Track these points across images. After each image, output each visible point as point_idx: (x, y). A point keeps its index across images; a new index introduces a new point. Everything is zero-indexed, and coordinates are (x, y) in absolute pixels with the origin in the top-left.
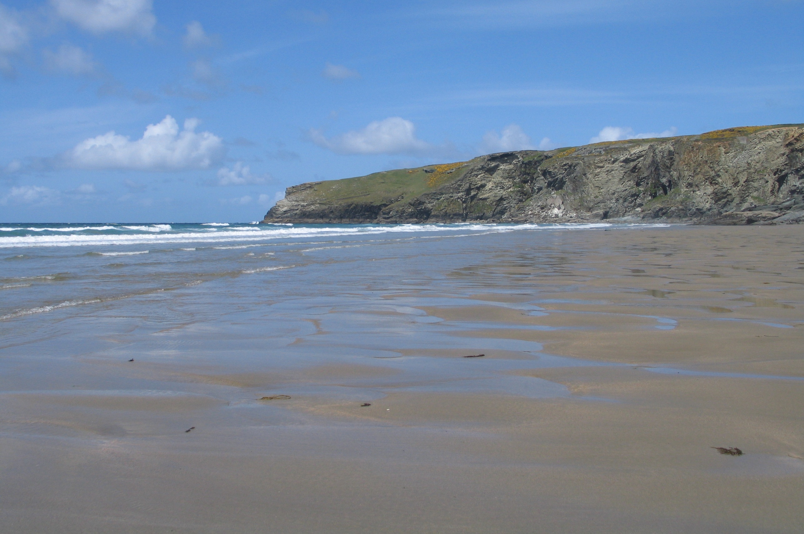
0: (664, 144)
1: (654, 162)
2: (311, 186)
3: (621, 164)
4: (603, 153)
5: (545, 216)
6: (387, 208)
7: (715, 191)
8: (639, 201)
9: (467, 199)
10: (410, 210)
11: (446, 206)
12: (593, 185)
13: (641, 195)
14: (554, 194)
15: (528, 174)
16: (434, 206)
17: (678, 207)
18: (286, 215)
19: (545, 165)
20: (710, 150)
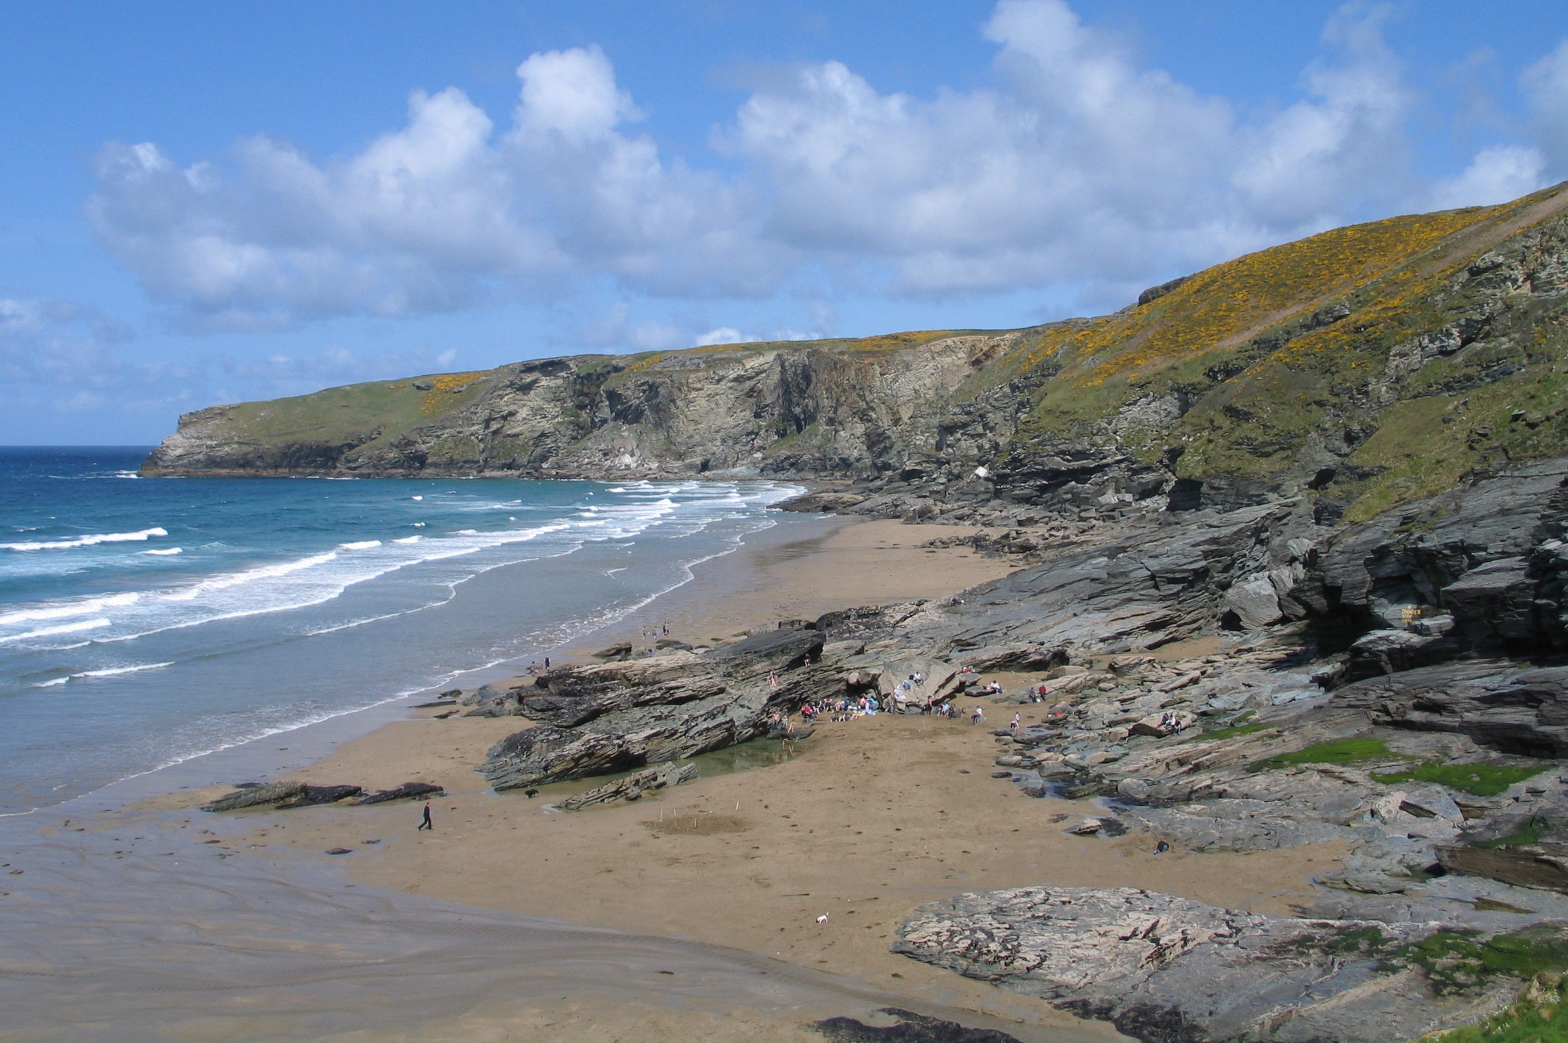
0: (797, 354)
1: (783, 381)
2: (222, 413)
3: (731, 384)
4: (703, 366)
5: (610, 468)
6: (354, 451)
7: (868, 431)
8: (758, 442)
9: (486, 435)
10: (392, 455)
11: (450, 448)
12: (686, 417)
13: (762, 432)
14: (625, 431)
15: (586, 395)
16: (432, 447)
17: (812, 455)
18: (181, 462)
19: (612, 383)
20: (860, 369)
